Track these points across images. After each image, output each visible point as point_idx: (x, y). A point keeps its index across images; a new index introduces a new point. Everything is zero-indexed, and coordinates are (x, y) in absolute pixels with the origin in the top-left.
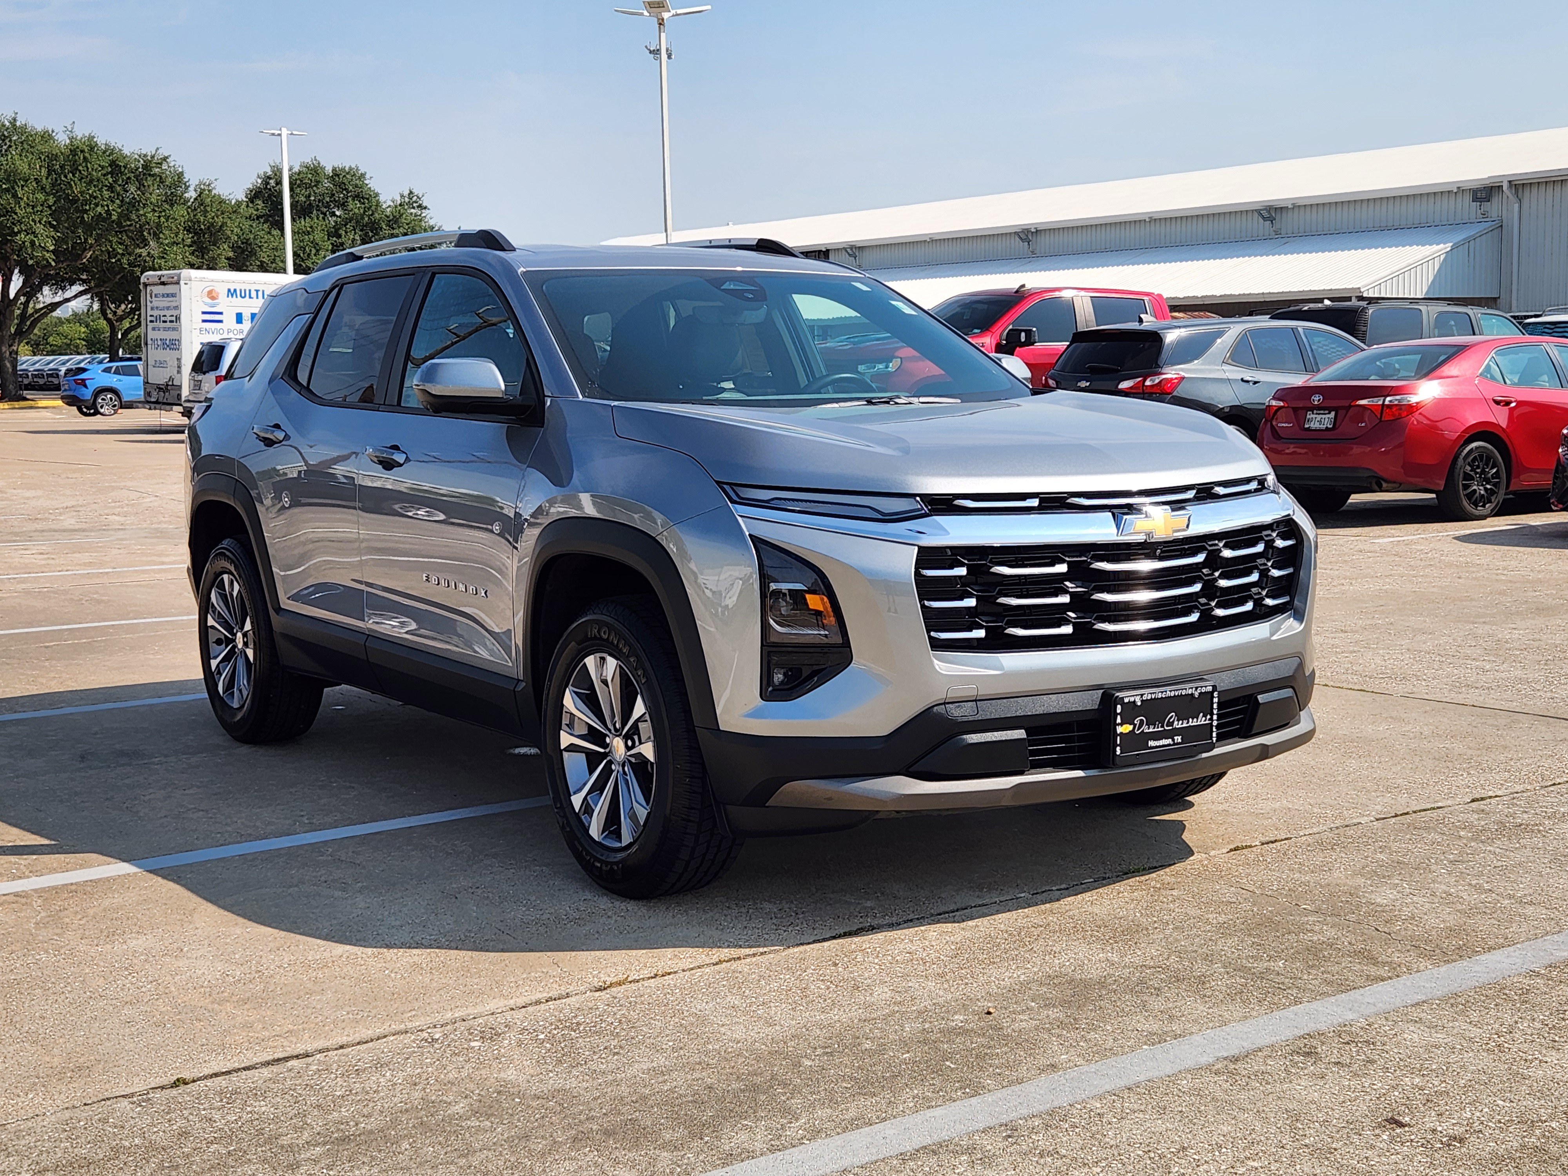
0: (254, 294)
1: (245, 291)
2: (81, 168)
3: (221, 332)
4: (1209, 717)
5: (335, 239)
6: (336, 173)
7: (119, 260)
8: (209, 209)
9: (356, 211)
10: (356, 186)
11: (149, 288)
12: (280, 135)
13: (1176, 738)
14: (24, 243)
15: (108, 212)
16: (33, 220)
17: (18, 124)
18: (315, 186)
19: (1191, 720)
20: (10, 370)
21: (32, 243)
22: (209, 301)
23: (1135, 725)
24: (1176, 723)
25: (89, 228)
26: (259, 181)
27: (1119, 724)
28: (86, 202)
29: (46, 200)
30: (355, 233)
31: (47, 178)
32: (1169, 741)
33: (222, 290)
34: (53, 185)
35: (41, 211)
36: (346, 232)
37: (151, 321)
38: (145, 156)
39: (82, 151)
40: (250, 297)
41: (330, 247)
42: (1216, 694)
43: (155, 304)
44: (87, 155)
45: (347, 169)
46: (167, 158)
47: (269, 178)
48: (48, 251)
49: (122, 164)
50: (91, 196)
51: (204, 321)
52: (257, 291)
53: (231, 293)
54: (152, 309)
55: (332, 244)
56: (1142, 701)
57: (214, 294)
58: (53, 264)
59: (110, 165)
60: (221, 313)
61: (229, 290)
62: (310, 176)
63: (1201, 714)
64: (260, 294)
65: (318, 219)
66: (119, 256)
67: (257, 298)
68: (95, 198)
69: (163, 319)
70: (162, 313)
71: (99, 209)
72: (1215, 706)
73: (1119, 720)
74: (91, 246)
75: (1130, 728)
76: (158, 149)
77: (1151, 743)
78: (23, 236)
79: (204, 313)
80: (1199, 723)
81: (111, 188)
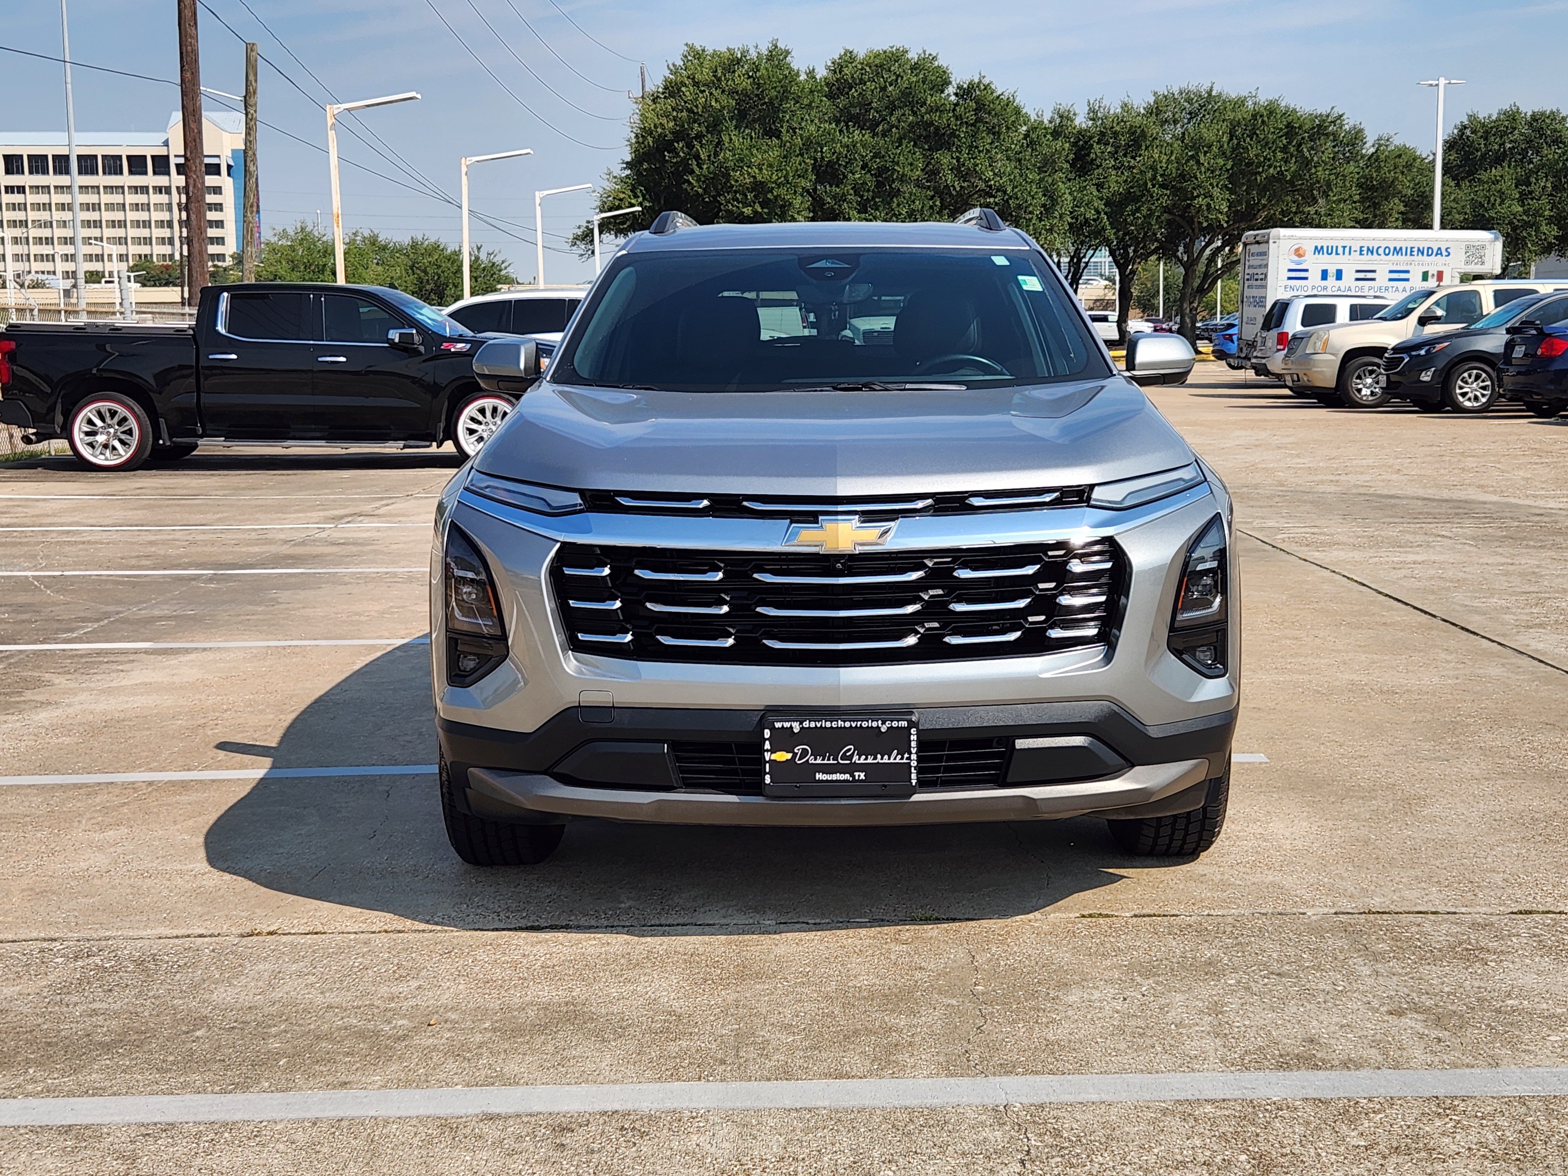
0: (1340, 250)
1: (1332, 247)
2: (1258, 132)
3: (1306, 289)
4: (906, 755)
5: (1524, 187)
6: (1535, 118)
7: (1291, 219)
8: (1382, 164)
9: (1550, 157)
10: (1555, 130)
11: (1248, 247)
12: (1437, 85)
13: (857, 774)
14: (1201, 206)
15: (1281, 173)
16: (1211, 184)
17: (1214, 93)
18: (1511, 133)
19: (879, 756)
20: (1189, 325)
21: (1208, 205)
22: (1296, 258)
23: (795, 755)
24: (856, 758)
25: (1262, 190)
26: (1456, 131)
27: (767, 751)
28: (1259, 164)
29: (1224, 165)
30: (1547, 180)
31: (1228, 144)
32: (847, 777)
33: (1309, 248)
34: (1234, 150)
35: (1220, 176)
36: (1537, 180)
37: (1248, 280)
38: (1321, 115)
39: (1262, 116)
40: (1337, 254)
41: (1517, 196)
42: (913, 731)
43: (1251, 263)
44: (1266, 119)
45: (1548, 112)
46: (1341, 116)
47: (1465, 127)
48: (1221, 213)
49: (1297, 125)
50: (1265, 158)
51: (1290, 278)
52: (1344, 247)
53: (1318, 250)
54: (1249, 267)
55: (1519, 192)
56: (802, 728)
57: (1301, 252)
58: (1225, 225)
59: (1287, 127)
60: (1306, 270)
61: (1316, 247)
62: (1506, 123)
63: (896, 751)
64: (1347, 250)
65: (1509, 167)
66: (1292, 215)
67: (1344, 253)
68: (1269, 160)
69: (1256, 277)
70: (1255, 271)
71: (1271, 170)
72: (913, 744)
73: (767, 746)
74: (1264, 206)
75: (789, 756)
76: (1333, 108)
77: (819, 776)
78: (1200, 199)
79: (1290, 270)
80: (892, 761)
81: (1284, 149)
